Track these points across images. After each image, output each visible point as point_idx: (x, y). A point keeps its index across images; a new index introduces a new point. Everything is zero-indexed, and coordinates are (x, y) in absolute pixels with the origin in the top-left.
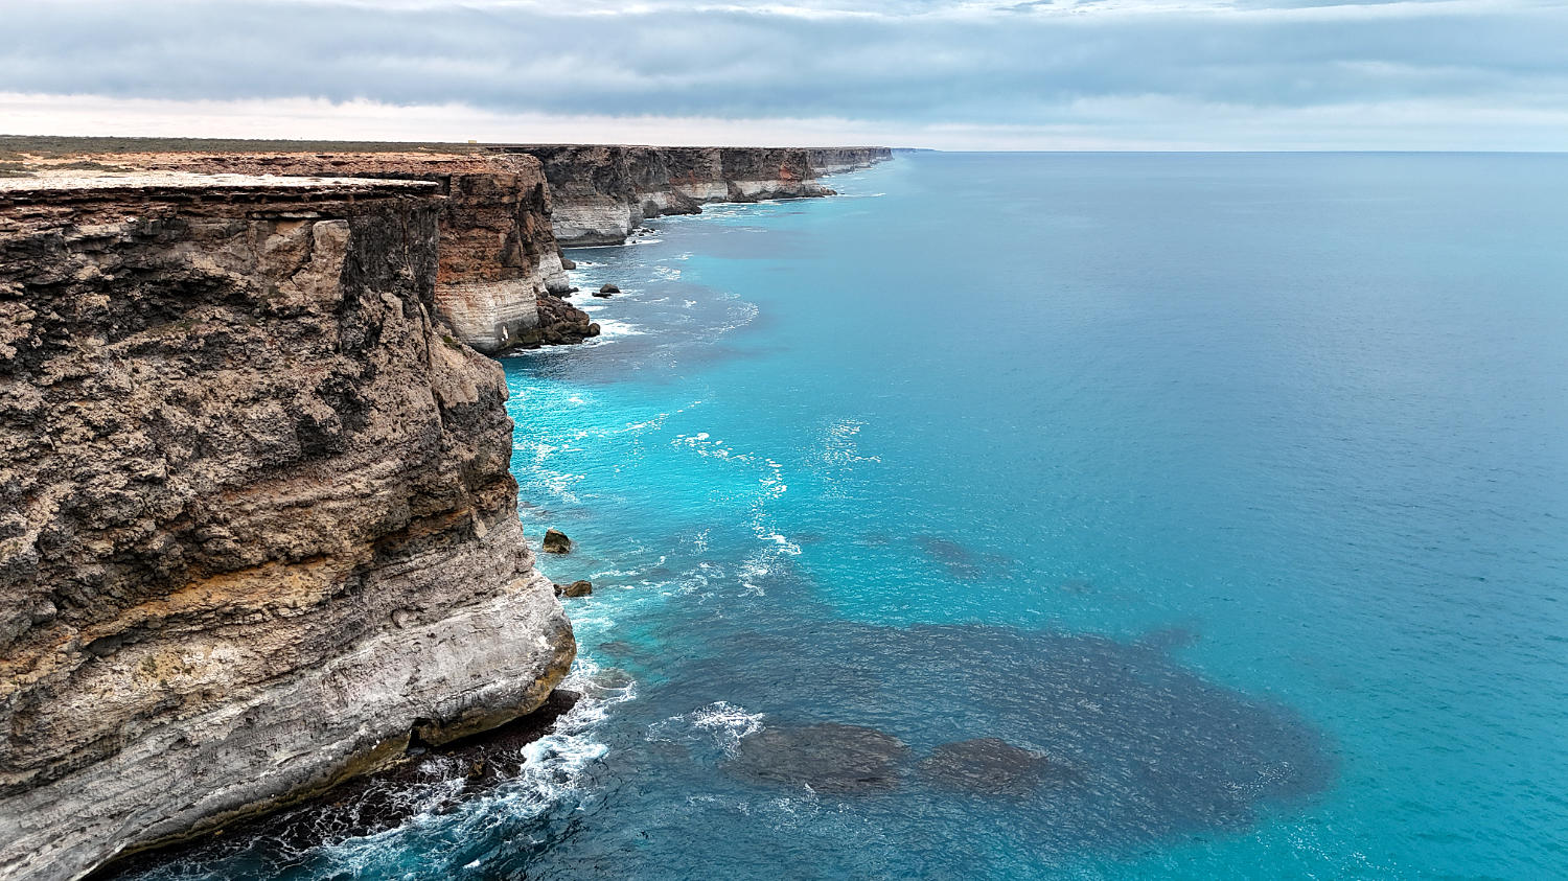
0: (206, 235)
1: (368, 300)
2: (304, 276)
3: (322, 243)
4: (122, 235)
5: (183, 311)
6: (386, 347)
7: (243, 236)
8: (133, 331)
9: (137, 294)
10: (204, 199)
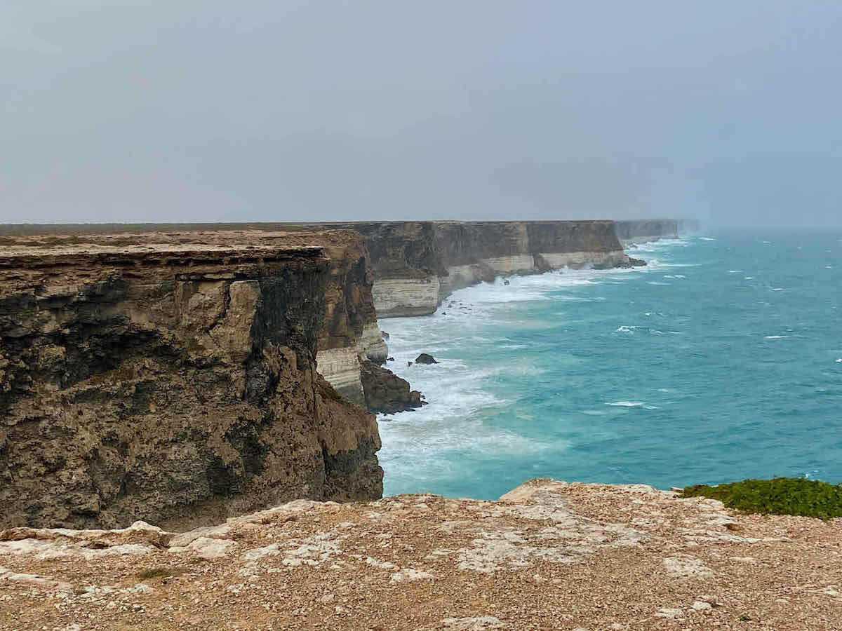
0: (143, 295)
1: (270, 353)
2: (220, 330)
3: (237, 300)
4: (79, 295)
5: (119, 361)
6: (283, 395)
7: (172, 295)
8: (79, 379)
9: (86, 346)
10: (145, 263)
